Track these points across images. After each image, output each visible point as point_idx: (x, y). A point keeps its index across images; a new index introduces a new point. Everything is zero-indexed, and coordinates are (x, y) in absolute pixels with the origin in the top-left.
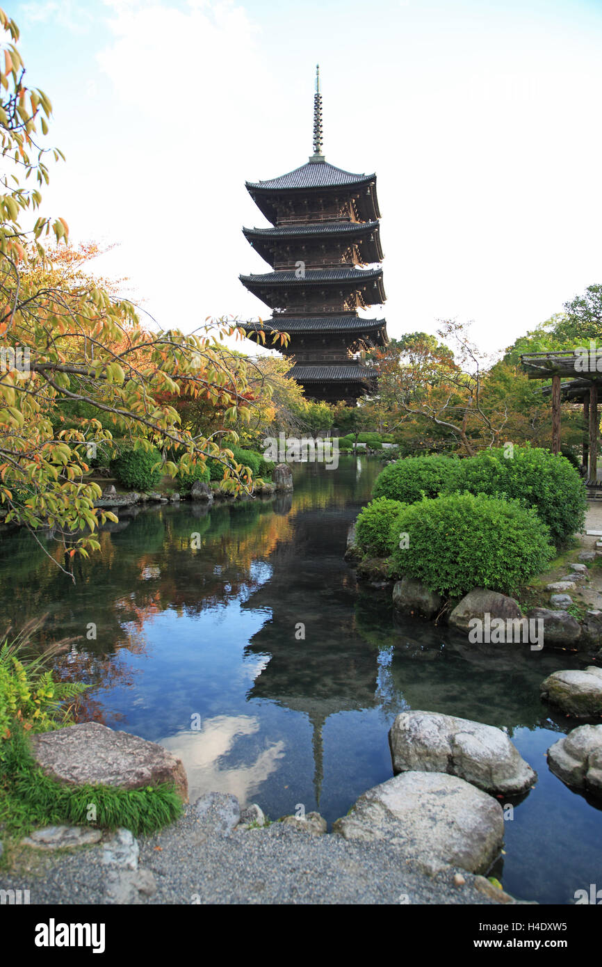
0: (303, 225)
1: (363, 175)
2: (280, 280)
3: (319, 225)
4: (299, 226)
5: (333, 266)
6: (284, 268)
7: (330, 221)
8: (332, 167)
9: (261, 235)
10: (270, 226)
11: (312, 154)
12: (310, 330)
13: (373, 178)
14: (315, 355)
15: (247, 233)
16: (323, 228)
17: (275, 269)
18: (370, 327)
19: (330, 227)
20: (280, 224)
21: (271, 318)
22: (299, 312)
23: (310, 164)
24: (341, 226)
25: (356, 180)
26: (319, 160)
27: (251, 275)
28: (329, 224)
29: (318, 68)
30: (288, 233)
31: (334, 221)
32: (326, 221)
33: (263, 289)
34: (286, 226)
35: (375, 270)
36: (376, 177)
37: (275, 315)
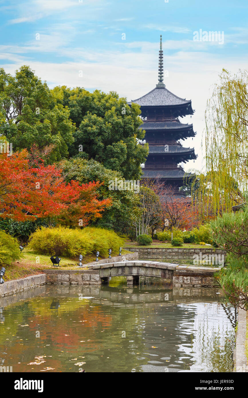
16: (164, 125)
23: (157, 88)
25: (181, 102)
29: (161, 36)
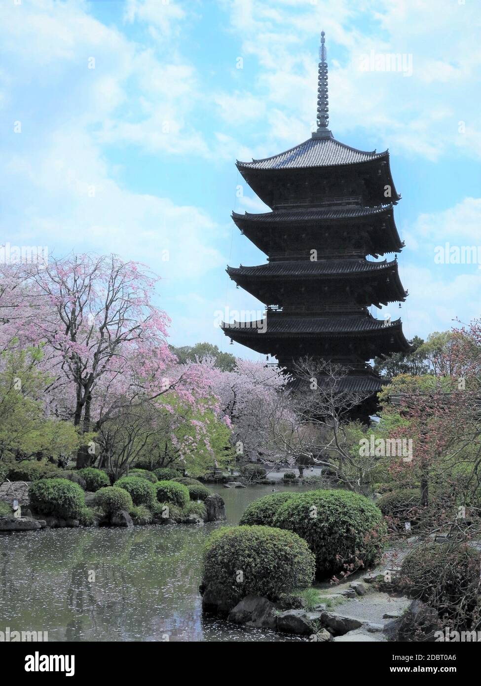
0: (303, 210)
1: (375, 152)
2: (275, 274)
3: (323, 209)
4: (300, 210)
5: (340, 257)
6: (280, 260)
7: (335, 205)
8: (338, 143)
9: (255, 221)
11: (315, 128)
12: (310, 333)
13: (386, 157)
15: (237, 219)
16: (326, 213)
17: (272, 260)
19: (336, 212)
20: (278, 208)
22: (299, 311)
24: (348, 211)
25: (365, 158)
26: (324, 135)
27: (241, 267)
28: (334, 208)
30: (286, 219)
31: (340, 204)
32: (330, 205)
33: (255, 283)
34: (283, 211)
35: (388, 261)
36: (388, 155)
37: (270, 313)
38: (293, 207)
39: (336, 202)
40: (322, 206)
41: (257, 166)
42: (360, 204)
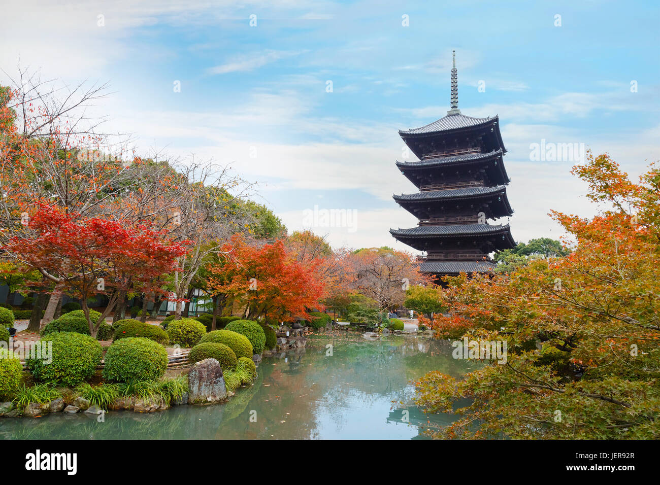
1: (489, 118)
2: (425, 198)
3: (455, 157)
4: (439, 158)
5: (467, 186)
6: (428, 190)
7: (463, 154)
9: (410, 167)
10: (418, 160)
11: (450, 109)
12: (447, 235)
13: (496, 120)
14: (452, 254)
15: (399, 166)
16: (457, 158)
17: (421, 191)
18: (496, 231)
20: (425, 159)
21: (418, 226)
22: (439, 222)
23: (449, 116)
24: (472, 156)
25: (482, 122)
26: (455, 112)
27: (402, 195)
28: (462, 156)
29: (454, 52)
30: (430, 163)
32: (459, 154)
33: (411, 204)
34: (429, 160)
36: (498, 118)
37: (421, 223)
38: (435, 157)
39: (463, 152)
40: (454, 155)
41: (412, 132)
42: (480, 152)
